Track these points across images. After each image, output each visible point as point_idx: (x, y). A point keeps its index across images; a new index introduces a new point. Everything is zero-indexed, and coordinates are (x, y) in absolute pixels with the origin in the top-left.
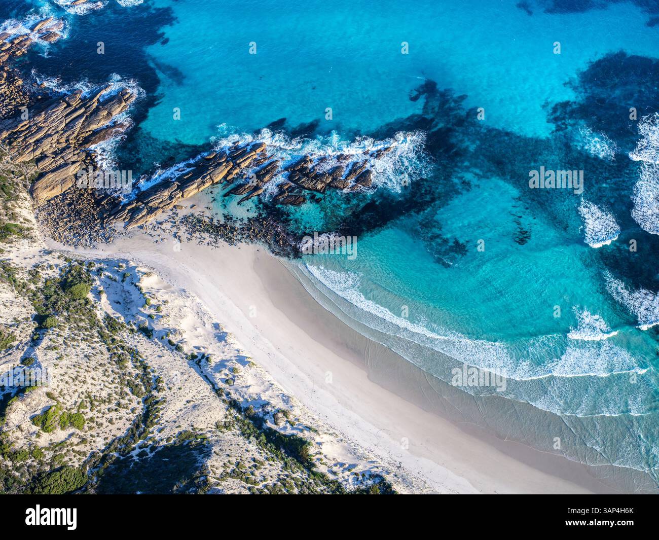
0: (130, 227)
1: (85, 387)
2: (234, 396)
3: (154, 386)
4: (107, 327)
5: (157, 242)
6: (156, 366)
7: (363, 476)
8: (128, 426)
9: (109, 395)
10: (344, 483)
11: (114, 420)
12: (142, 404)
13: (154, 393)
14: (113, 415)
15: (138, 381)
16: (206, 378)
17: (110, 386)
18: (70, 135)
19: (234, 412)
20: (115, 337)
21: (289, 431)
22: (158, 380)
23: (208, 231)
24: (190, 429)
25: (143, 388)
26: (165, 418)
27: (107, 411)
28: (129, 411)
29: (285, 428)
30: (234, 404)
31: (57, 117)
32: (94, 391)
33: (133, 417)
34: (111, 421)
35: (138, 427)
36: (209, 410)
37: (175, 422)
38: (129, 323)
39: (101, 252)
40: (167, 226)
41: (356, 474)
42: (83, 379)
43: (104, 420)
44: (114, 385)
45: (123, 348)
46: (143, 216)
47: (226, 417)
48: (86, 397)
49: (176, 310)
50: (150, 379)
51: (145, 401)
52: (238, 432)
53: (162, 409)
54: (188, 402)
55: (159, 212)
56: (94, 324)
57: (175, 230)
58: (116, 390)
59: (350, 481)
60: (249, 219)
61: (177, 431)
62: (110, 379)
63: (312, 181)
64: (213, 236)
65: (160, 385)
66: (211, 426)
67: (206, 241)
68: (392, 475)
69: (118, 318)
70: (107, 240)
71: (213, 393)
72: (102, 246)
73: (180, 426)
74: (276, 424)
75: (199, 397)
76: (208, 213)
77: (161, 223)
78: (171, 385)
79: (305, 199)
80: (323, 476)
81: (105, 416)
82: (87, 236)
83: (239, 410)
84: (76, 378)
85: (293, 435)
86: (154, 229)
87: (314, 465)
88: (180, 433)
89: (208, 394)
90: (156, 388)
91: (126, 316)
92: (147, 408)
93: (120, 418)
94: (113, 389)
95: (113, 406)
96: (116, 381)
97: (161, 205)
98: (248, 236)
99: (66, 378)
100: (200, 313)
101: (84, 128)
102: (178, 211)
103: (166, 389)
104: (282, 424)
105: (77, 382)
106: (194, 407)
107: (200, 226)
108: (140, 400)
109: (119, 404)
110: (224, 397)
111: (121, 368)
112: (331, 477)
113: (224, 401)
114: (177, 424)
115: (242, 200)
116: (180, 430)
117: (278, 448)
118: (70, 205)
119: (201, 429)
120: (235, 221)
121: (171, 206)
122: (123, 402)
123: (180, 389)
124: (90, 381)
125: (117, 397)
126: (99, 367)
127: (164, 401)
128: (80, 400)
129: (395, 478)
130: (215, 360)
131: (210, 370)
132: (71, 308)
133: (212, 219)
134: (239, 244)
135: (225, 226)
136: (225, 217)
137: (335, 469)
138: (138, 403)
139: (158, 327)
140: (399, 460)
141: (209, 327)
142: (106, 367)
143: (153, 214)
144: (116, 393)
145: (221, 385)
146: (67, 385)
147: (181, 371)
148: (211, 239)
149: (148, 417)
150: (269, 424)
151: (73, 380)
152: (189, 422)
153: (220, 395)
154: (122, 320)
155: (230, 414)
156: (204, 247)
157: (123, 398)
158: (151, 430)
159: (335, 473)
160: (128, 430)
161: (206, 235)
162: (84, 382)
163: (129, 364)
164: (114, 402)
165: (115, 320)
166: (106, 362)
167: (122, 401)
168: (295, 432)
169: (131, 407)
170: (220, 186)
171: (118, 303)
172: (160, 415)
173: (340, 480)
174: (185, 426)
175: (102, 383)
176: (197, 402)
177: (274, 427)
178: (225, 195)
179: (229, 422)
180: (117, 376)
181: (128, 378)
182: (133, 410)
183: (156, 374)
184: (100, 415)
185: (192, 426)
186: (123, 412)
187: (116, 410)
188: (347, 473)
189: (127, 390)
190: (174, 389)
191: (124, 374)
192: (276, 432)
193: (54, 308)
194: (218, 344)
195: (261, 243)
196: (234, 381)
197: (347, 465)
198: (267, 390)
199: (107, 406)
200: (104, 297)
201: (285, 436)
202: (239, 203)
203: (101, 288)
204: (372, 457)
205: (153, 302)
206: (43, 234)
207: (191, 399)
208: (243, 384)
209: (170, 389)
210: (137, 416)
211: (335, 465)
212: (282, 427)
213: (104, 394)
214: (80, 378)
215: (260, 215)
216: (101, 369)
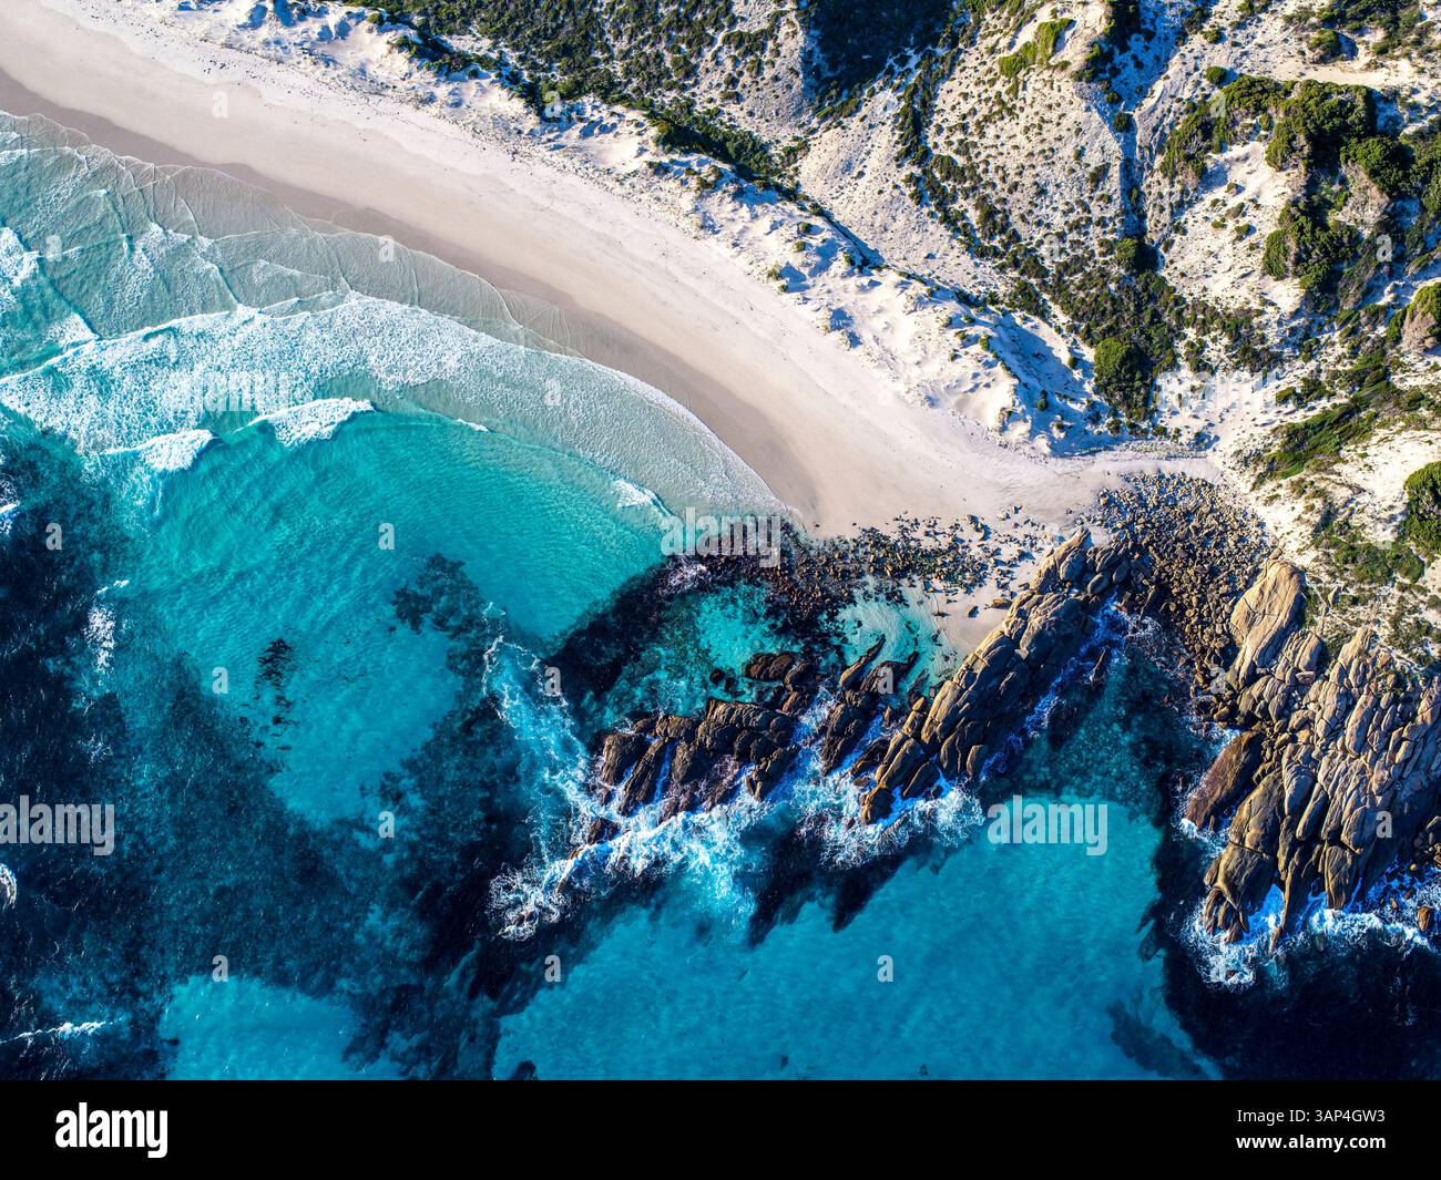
0: (1078, 535)
1: (1023, 123)
2: (791, 207)
3: (921, 184)
4: (1037, 295)
5: (1017, 510)
6: (931, 228)
7: (570, 119)
8: (938, 102)
9: (982, 135)
10: (597, 104)
11: (961, 100)
12: (930, 145)
13: (917, 171)
14: (965, 108)
15: (949, 185)
16: (844, 233)
17: (988, 152)
18: (1294, 753)
19: (788, 184)
20: (1015, 274)
21: (693, 158)
22: (919, 198)
23: (927, 555)
24: (845, 122)
25: (938, 175)
26: (887, 129)
27: (977, 107)
28: (945, 125)
29: (701, 163)
30: (791, 195)
31: (1344, 790)
32: (1007, 125)
33: (937, 119)
34: (965, 96)
35: (924, 103)
36: (824, 169)
37: (871, 126)
38: (1005, 313)
39: (1110, 468)
40: (1009, 552)
41: (581, 120)
42: (1030, 134)
43: (975, 94)
44: (982, 157)
45: (996, 253)
46: (1061, 561)
47: (796, 169)
48: (1014, 106)
49: (932, 348)
50: (932, 198)
51: (927, 153)
52: (772, 151)
53: (897, 143)
54: (861, 174)
55: (1034, 583)
56: (1059, 289)
57: (992, 544)
58: (976, 151)
59: (589, 108)
60: (851, 600)
61: (864, 110)
62: (991, 167)
63: (739, 719)
64: (912, 544)
65: (913, 188)
66: (816, 142)
67: (923, 528)
68: (526, 132)
69: (1026, 319)
70: (1110, 501)
71: (827, 207)
72: (1115, 484)
73: (862, 120)
74: (716, 169)
75: (846, 191)
76: (937, 602)
77: (1023, 556)
78: (896, 193)
79: (748, 675)
80: (631, 107)
81: (976, 99)
82: (1152, 501)
83: (778, 188)
84: (1040, 128)
85: (686, 153)
86: (1033, 541)
87: (648, 116)
88: (858, 108)
89: (835, 203)
90: (919, 179)
91: (1015, 326)
92: (919, 141)
93: (953, 108)
94: (981, 149)
95: (971, 121)
96: (982, 166)
97: (1036, 597)
98: (843, 557)
99: (1054, 115)
100: (888, 360)
101: (1275, 782)
102: (998, 595)
103: (902, 184)
104: (706, 169)
105: (1036, 121)
106: (848, 167)
107: (944, 564)
108: (935, 152)
109: (964, 128)
110: (807, 205)
111: (984, 199)
112: (619, 109)
113: (807, 199)
114: (867, 122)
115: (879, 646)
116: (860, 115)
117: (707, 135)
118: (1213, 572)
119: (828, 129)
120: (879, 590)
121: (1016, 601)
122: (959, 136)
123: (880, 192)
124: (1021, 139)
125: (970, 139)
126: (1017, 179)
127: (899, 160)
128: (1021, 94)
129: (520, 127)
130: (840, 265)
131: (843, 243)
132: (1108, 305)
133: (927, 586)
134: (856, 534)
135: (899, 574)
136: (901, 600)
137: (614, 120)
138: (936, 145)
139: (952, 308)
140: (517, 164)
141: (866, 336)
142: (1006, 187)
143: (1044, 571)
144: (975, 145)
145: (818, 221)
146: (1047, 103)
147: (888, 235)
148: (914, 535)
149: (915, 122)
150: (727, 167)
151: (1043, 121)
152: (850, 133)
153: (815, 206)
154: (1017, 317)
155: (791, 178)
156: (923, 515)
157: (961, 142)
158: (903, 103)
159: (613, 114)
160: (936, 96)
161: (928, 544)
162: (1027, 129)
163: (974, 216)
164: (972, 128)
165: (1029, 310)
166: (1011, 198)
167: (962, 137)
168: (684, 159)
169: (945, 133)
170: (934, 681)
171: (1036, 356)
172: (898, 132)
173: (605, 106)
174: (854, 123)
175: (1000, 150)
176: (848, 179)
177: (720, 165)
178: (916, 656)
179: (789, 165)
180: (985, 178)
181: (967, 185)
182: (940, 130)
183: (925, 210)
184: (984, 96)
185: (843, 128)
186: (953, 119)
187: (964, 117)
188: (595, 118)
189: (961, 161)
190: (888, 188)
191: (974, 188)
192: (715, 156)
193: (1137, 294)
194: (841, 305)
195: (815, 545)
196: (798, 232)
197: (596, 131)
198: (742, 232)
199: (979, 117)
200: (1065, 358)
201: (698, 151)
202: (882, 640)
203: (1077, 375)
204: (558, 157)
205: (976, 349)
206: (1232, 490)
207: (858, 181)
208: (782, 230)
209: (896, 187)
210: (931, 122)
211: (614, 126)
212: (705, 165)
213: (991, 131)
214: (1036, 130)
215: (832, 617)
216: (1013, 178)
